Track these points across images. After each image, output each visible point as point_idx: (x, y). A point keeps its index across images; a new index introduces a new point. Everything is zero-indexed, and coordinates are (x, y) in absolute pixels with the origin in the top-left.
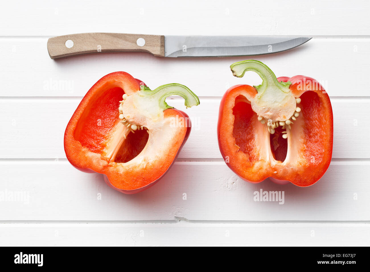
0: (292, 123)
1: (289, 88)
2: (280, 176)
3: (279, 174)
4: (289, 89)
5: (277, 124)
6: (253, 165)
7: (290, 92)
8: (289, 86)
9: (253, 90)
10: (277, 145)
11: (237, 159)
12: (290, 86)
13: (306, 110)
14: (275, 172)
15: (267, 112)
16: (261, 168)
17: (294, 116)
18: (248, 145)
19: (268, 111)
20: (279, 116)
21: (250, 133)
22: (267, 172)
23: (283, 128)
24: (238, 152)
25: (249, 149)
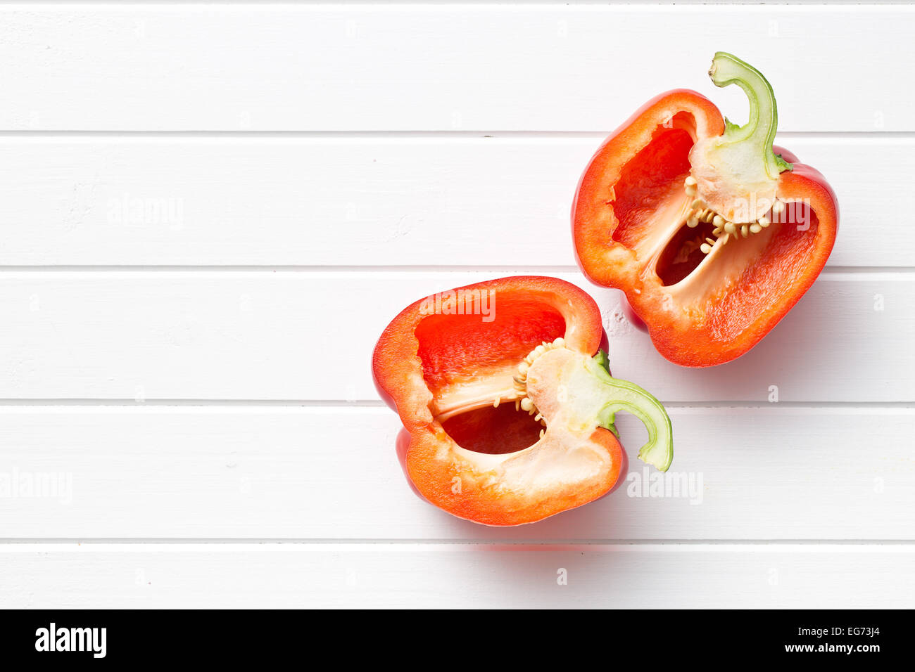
0: (736, 236)
1: (780, 173)
2: (640, 304)
3: (641, 299)
4: (779, 175)
5: (710, 215)
6: (612, 247)
7: (776, 179)
8: (783, 169)
9: (720, 126)
10: (684, 257)
11: (595, 213)
12: (786, 171)
13: (780, 239)
14: (638, 291)
15: (710, 181)
16: (620, 264)
17: (749, 225)
18: (634, 212)
19: (713, 180)
20: (724, 205)
21: (655, 198)
22: (624, 279)
23: (715, 231)
24: (607, 204)
25: (629, 220)
